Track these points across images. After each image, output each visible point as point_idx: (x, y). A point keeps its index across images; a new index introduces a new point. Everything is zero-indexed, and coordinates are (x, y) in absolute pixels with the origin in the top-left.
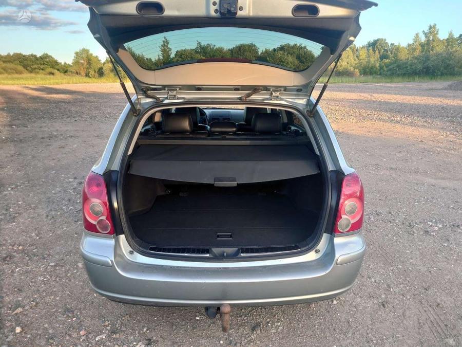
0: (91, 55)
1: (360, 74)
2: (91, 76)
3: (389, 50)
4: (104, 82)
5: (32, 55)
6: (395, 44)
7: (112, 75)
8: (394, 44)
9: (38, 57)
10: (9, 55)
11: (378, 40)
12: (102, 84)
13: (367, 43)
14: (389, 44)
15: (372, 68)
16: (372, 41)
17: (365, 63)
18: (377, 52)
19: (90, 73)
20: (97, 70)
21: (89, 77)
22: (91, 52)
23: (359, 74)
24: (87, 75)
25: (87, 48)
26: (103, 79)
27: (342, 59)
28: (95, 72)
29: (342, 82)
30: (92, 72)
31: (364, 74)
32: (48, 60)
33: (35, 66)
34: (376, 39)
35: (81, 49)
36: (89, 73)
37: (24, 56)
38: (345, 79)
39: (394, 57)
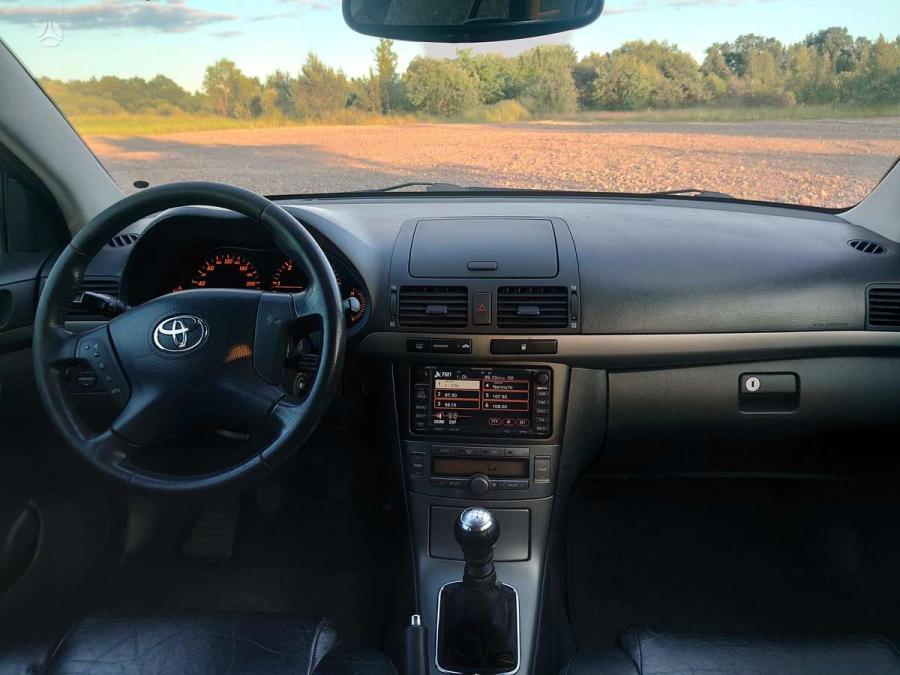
0: (239, 71)
1: (799, 102)
2: (237, 115)
3: (854, 51)
4: (261, 127)
5: (136, 80)
6: (868, 39)
7: (277, 112)
8: (864, 38)
9: (147, 82)
10: (93, 82)
11: (828, 31)
12: (257, 129)
13: (804, 38)
14: (855, 39)
15: (824, 88)
16: (816, 32)
17: (808, 79)
18: (827, 56)
19: (236, 109)
20: (248, 102)
21: (234, 117)
22: (237, 66)
23: (795, 102)
24: (230, 114)
25: (230, 59)
26: (260, 121)
27: (751, 73)
28: (245, 106)
29: (762, 119)
30: (239, 107)
31: (805, 101)
32: (165, 87)
33: (143, 101)
34: (826, 28)
35: (219, 60)
36: (233, 109)
37: (123, 81)
38: (768, 111)
39: (868, 65)
